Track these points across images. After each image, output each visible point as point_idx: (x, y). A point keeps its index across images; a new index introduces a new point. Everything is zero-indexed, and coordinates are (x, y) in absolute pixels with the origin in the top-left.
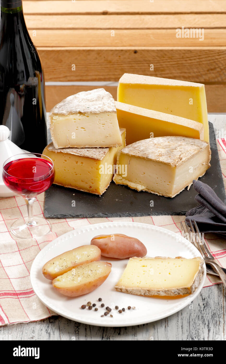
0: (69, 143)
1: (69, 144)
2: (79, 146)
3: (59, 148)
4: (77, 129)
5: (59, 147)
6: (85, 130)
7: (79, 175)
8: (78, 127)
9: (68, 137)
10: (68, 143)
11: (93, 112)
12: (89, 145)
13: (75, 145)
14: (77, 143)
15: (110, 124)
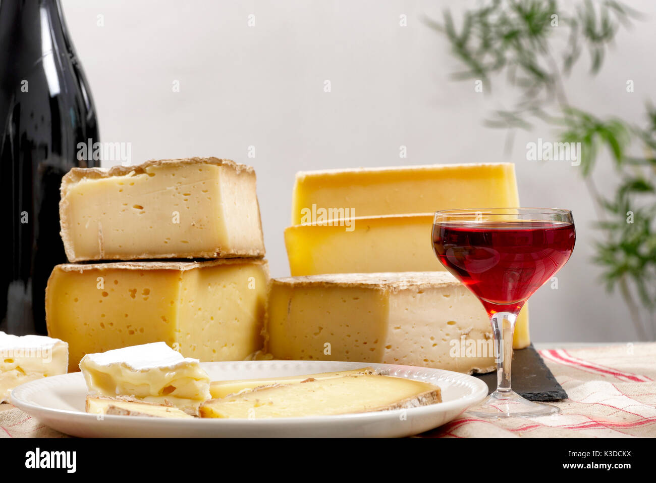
0: (102, 247)
1: (102, 250)
2: (126, 254)
3: (78, 260)
4: (124, 211)
5: (77, 256)
6: (144, 212)
7: (139, 332)
8: (126, 204)
9: (101, 232)
10: (100, 248)
11: (163, 162)
12: (150, 253)
13: (115, 254)
14: (120, 246)
15: (202, 193)
